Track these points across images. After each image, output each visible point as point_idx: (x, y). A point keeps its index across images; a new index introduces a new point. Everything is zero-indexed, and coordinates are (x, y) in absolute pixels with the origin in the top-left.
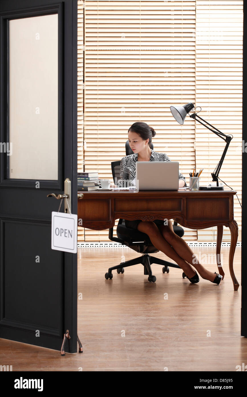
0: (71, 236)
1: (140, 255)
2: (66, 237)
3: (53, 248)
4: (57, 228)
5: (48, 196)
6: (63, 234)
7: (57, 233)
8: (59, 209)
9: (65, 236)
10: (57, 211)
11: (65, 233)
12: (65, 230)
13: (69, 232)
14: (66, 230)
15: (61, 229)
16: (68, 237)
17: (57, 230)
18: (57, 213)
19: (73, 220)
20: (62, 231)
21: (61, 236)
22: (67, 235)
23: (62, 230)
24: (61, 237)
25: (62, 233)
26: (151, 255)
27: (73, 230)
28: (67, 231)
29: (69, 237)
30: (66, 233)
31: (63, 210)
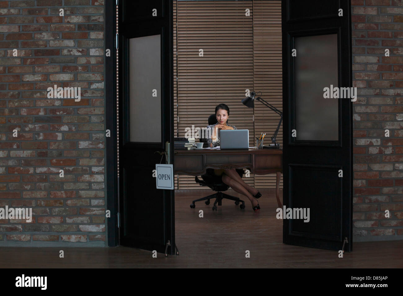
0: (169, 178)
1: (215, 192)
3: (157, 188)
4: (160, 175)
5: (155, 153)
6: (164, 178)
7: (160, 178)
8: (161, 162)
9: (165, 179)
10: (159, 163)
11: (165, 177)
12: (165, 175)
13: (168, 176)
15: (162, 175)
17: (160, 176)
18: (159, 165)
19: (170, 168)
21: (162, 179)
22: (166, 178)
26: (223, 192)
27: (170, 175)
31: (164, 162)
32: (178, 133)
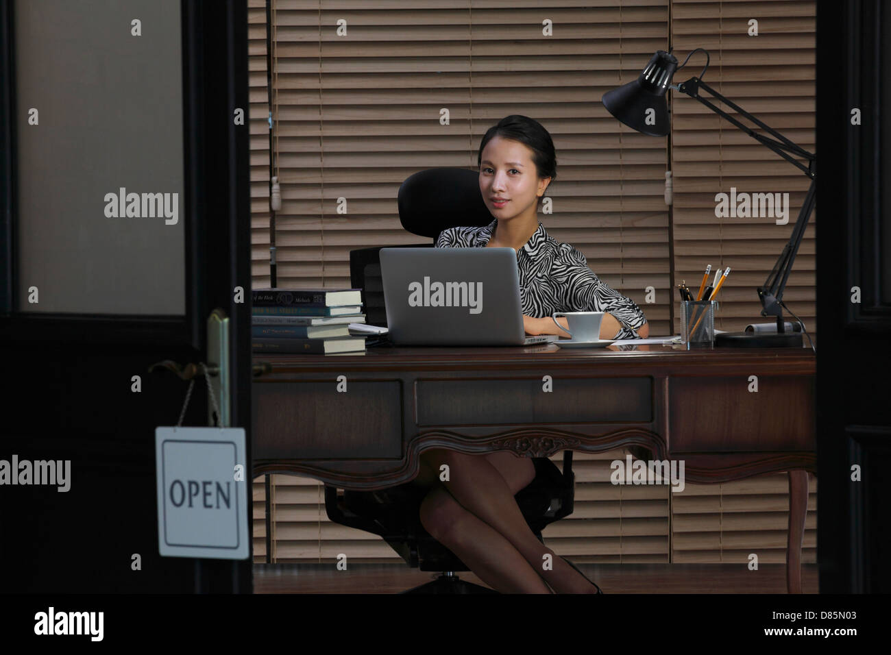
0: (227, 502)
2: (210, 507)
3: (164, 551)
4: (177, 482)
5: (151, 370)
6: (198, 500)
7: (178, 499)
8: (182, 417)
9: (206, 506)
10: (172, 422)
11: (206, 494)
12: (205, 483)
13: (219, 488)
14: (210, 483)
15: (191, 483)
16: (215, 505)
17: (177, 487)
18: (175, 431)
19: (231, 446)
20: (193, 490)
21: (191, 505)
22: (211, 500)
23: (194, 487)
24: (191, 509)
25: (196, 494)
28: (212, 489)
29: (218, 507)
30: (210, 494)
31: (200, 416)
32: (273, 268)
